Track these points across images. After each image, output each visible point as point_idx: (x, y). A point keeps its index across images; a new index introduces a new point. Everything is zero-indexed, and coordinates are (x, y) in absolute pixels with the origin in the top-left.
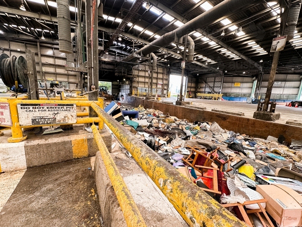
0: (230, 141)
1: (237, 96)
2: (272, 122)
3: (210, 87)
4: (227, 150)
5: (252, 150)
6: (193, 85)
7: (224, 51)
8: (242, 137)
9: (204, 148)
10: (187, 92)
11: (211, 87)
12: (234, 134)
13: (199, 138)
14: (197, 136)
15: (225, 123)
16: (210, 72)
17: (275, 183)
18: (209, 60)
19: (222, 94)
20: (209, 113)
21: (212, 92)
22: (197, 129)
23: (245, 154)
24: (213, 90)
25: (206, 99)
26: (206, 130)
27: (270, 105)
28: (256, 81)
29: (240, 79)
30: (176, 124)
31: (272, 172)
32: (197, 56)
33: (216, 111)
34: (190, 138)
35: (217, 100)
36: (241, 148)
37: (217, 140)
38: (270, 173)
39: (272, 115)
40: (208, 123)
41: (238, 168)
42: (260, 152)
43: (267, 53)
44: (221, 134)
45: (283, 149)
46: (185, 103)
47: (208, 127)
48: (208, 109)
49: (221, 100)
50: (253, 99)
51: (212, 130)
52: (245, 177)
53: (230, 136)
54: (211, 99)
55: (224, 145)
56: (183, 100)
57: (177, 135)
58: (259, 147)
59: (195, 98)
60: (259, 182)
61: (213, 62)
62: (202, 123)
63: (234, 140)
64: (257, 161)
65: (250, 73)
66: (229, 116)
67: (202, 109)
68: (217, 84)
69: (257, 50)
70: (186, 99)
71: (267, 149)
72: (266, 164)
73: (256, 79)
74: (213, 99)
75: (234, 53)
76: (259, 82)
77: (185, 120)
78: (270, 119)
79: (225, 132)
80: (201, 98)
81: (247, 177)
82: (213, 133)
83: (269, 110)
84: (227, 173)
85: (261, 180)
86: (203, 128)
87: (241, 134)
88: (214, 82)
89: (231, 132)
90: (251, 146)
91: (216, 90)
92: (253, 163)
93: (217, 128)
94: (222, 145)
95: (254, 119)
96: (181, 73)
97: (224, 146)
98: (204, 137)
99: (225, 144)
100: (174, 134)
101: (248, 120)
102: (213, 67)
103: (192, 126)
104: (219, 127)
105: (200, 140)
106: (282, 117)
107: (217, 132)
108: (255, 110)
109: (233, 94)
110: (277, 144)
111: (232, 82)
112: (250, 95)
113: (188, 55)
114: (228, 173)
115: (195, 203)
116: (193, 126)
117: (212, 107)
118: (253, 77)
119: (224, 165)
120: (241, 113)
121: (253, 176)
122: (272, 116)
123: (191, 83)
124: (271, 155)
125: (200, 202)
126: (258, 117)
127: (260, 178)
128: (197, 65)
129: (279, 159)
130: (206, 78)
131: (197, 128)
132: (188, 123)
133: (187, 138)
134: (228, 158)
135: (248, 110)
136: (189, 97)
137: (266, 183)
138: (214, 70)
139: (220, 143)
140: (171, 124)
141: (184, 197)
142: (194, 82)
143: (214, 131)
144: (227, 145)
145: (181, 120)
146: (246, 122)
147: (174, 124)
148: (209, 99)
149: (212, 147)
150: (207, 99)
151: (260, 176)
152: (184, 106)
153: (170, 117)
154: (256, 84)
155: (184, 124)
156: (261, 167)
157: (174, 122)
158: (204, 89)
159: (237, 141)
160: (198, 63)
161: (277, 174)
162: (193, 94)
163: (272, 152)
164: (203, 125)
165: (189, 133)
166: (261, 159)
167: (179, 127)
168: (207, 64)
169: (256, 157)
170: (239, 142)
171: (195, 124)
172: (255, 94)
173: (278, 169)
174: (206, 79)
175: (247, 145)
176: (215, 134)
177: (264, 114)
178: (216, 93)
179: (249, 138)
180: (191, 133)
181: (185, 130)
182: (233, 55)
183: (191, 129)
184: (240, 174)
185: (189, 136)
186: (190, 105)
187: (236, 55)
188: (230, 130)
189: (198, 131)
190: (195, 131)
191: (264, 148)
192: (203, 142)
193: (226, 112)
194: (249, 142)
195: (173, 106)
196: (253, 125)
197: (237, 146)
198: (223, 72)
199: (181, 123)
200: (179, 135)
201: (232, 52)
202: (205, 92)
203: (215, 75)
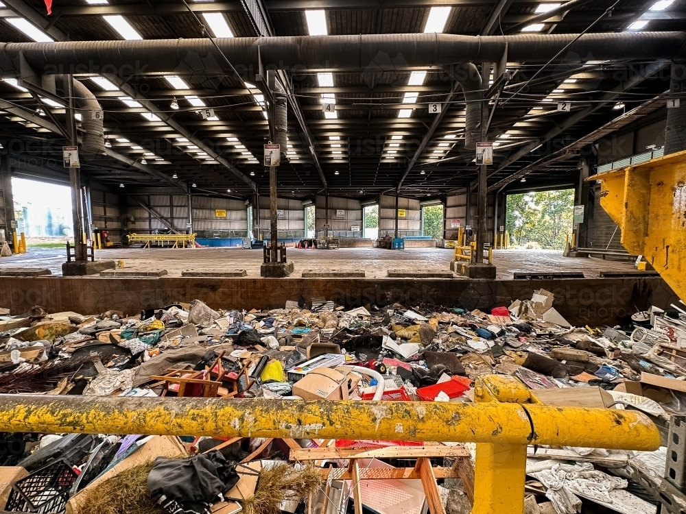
0: (235, 330)
1: (226, 237)
2: (286, 278)
3: (162, 218)
4: (235, 349)
5: (272, 333)
6: (111, 213)
7: (182, 141)
8: (251, 316)
9: (189, 366)
10: (96, 232)
11: (166, 219)
12: (239, 313)
13: (168, 348)
14: (160, 345)
15: (217, 297)
16: (157, 184)
17: (310, 370)
18: (150, 155)
19: (194, 235)
20: (177, 282)
21: (169, 230)
22: (156, 329)
23: (263, 345)
24: (172, 225)
25: (156, 246)
26: (179, 325)
27: (279, 251)
28: (251, 208)
29: (223, 202)
30: (81, 332)
31: (303, 357)
32: (111, 137)
33: (192, 274)
34: (143, 357)
35: (186, 247)
36: (256, 336)
37: (210, 338)
38: (301, 360)
39: (284, 266)
40: (180, 307)
41: (259, 375)
42: (282, 332)
43: (258, 162)
44: (215, 323)
45: (306, 316)
46: (97, 265)
47: (184, 314)
48: (170, 273)
49: (193, 247)
50: (252, 240)
51: (195, 320)
52: (274, 384)
53: (232, 320)
54: (171, 246)
55: (226, 342)
56: (89, 259)
57: (99, 366)
58: (279, 324)
59: (124, 248)
60: (293, 380)
61: (161, 161)
62: (167, 309)
63: (240, 326)
64: (283, 349)
65: (239, 192)
66: (222, 281)
67: (157, 274)
68: (178, 212)
69: (243, 153)
70: (101, 255)
71: (289, 323)
72: (293, 348)
73: (249, 204)
74: (175, 247)
75: (205, 151)
76: (255, 210)
77: (108, 313)
78: (283, 274)
79: (222, 316)
80: (143, 247)
81: (277, 381)
82: (198, 327)
83: (279, 260)
84: (249, 392)
85: (294, 376)
86: (170, 322)
87: (248, 311)
88: (172, 206)
89: (233, 312)
90: (269, 327)
91: (179, 224)
92: (278, 355)
93: (203, 312)
94: (223, 344)
95: (262, 278)
96: (68, 179)
97: (227, 344)
98: (179, 341)
99: (227, 339)
100: (89, 363)
101: (255, 281)
102: (162, 172)
103: (140, 324)
104: (209, 309)
105: (172, 351)
106: (296, 268)
107: (206, 320)
108: (261, 262)
109: (216, 232)
110: (298, 311)
111: (211, 209)
112: (245, 234)
113: (85, 131)
114: (251, 390)
115: (285, 411)
116: (144, 322)
117: (179, 267)
118: (244, 200)
119: (238, 381)
120: (241, 272)
121: (284, 377)
122: (285, 269)
123: (105, 207)
124: (295, 331)
125: (289, 408)
126: (267, 274)
127: (293, 374)
128: (116, 161)
129: (306, 332)
130: (149, 196)
131: (156, 327)
132: (124, 320)
133: (134, 360)
134: (240, 364)
135: (249, 263)
136: (104, 247)
137: (301, 376)
138: (167, 179)
139: (217, 341)
140: (61, 338)
141: (273, 414)
142: (112, 205)
143: (199, 320)
144: (231, 341)
145: (95, 317)
146: (252, 286)
147: (75, 335)
148: (165, 247)
149: (207, 356)
150: (160, 247)
151: (292, 371)
152: (98, 275)
153: (49, 316)
154: (251, 213)
155: (111, 327)
156: (289, 357)
157: (74, 330)
158: (148, 223)
159: (246, 326)
160: (120, 157)
161: (309, 357)
162: (115, 237)
163: (296, 326)
164: (170, 313)
165: (136, 345)
166: (286, 344)
167: (95, 339)
168: (144, 162)
169: (279, 343)
170: (250, 327)
171: (146, 319)
172: (254, 231)
173: (309, 348)
174: (146, 197)
175: (263, 327)
176: (203, 326)
177: (274, 267)
178: (181, 231)
179: (263, 314)
180: (143, 344)
181: (124, 343)
182: (204, 155)
183: (137, 334)
184: (266, 382)
185: (141, 354)
186: (117, 270)
187: (209, 154)
188: (229, 309)
189: (160, 333)
190: (151, 335)
191: (285, 323)
192: (183, 353)
193: (213, 274)
194: (264, 321)
195: (54, 280)
196: (263, 289)
197: (249, 336)
198: (188, 187)
199: (99, 325)
200: (105, 361)
201: (200, 148)
202: (151, 231)
203: (169, 190)
